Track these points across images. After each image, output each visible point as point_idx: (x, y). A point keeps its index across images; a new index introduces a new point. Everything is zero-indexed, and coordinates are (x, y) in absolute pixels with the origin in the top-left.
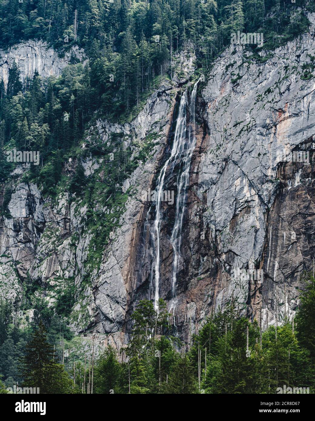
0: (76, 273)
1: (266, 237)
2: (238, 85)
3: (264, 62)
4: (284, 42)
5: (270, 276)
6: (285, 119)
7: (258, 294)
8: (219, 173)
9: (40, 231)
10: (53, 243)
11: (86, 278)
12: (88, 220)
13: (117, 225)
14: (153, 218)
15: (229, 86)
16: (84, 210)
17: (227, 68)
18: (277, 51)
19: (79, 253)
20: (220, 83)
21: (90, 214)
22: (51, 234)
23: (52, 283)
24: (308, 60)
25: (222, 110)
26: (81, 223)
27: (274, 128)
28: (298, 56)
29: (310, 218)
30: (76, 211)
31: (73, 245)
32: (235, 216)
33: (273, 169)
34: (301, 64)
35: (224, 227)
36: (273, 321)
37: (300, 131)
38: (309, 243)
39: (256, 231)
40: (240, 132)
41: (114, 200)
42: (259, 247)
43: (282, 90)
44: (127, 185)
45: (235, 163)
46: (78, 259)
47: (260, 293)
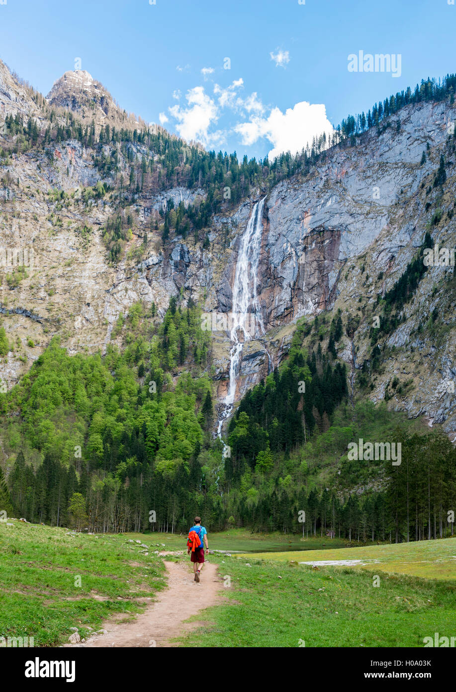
1: (299, 271)
2: (285, 200)
3: (298, 190)
4: (308, 181)
5: (301, 289)
6: (308, 216)
7: (295, 297)
8: (276, 240)
15: (280, 201)
17: (279, 193)
18: (304, 185)
20: (275, 199)
22: (194, 267)
24: (319, 190)
25: (277, 212)
27: (302, 221)
28: (314, 188)
29: (321, 262)
32: (283, 260)
33: (302, 240)
34: (316, 191)
35: (278, 266)
36: (305, 309)
37: (316, 222)
38: (321, 274)
39: (294, 268)
40: (287, 222)
41: (224, 251)
42: (296, 275)
43: (307, 203)
44: (231, 245)
45: (284, 236)
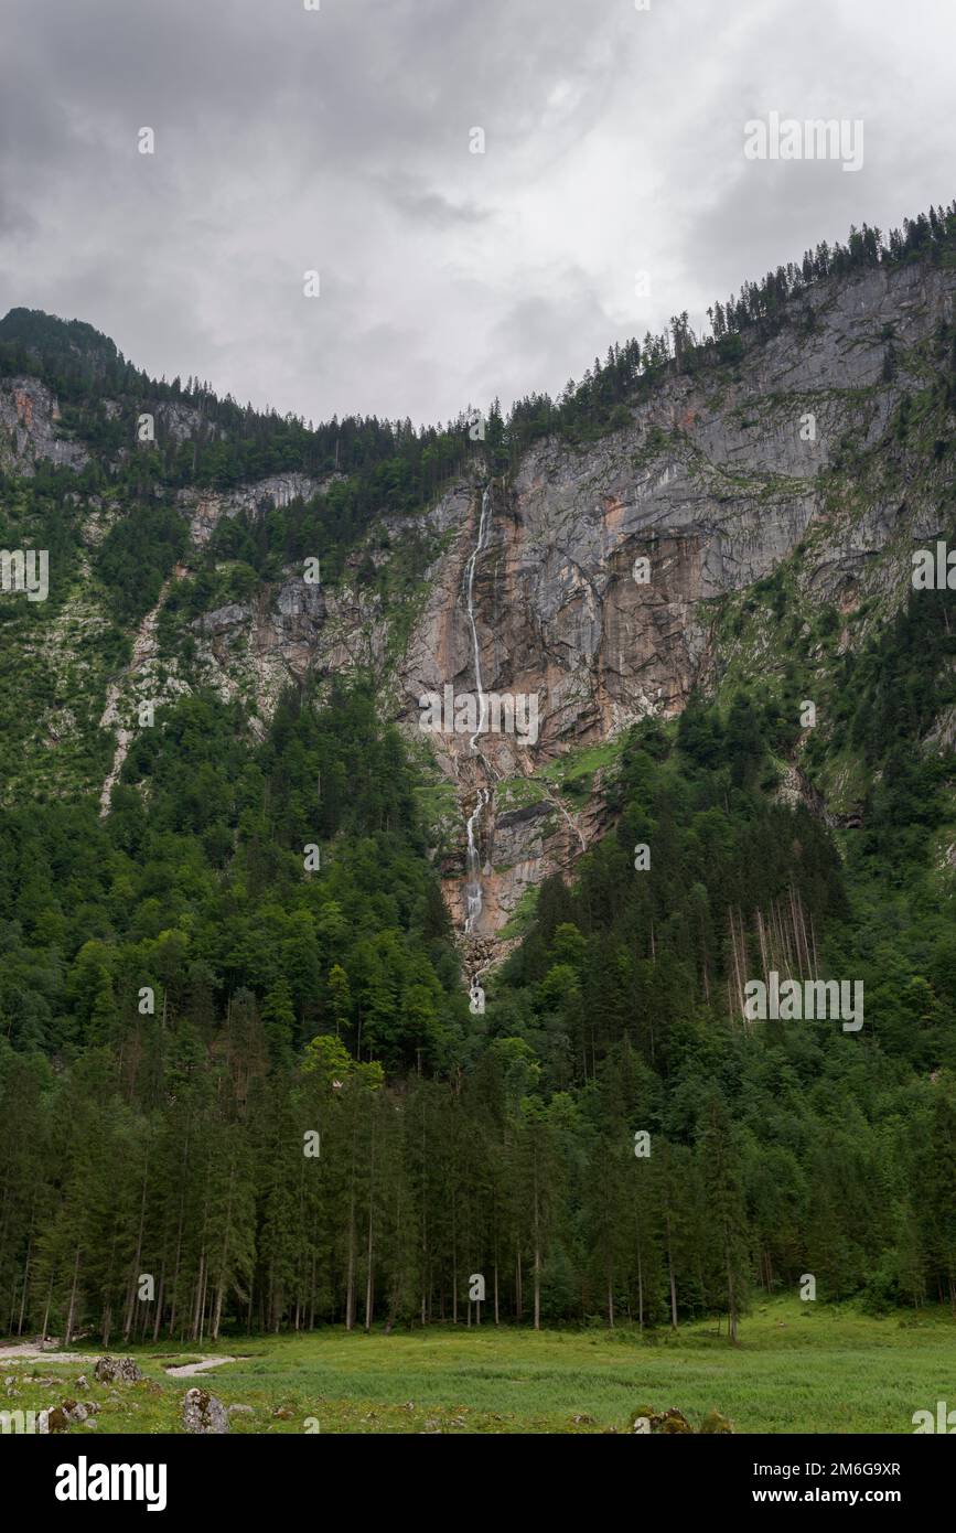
0: (373, 661)
1: (603, 630)
2: (557, 474)
3: (586, 453)
4: (608, 434)
5: (615, 669)
6: (616, 508)
7: (601, 689)
8: (543, 561)
9: (318, 626)
10: (340, 633)
11: (390, 663)
12: (383, 608)
13: (422, 610)
14: (465, 607)
15: (543, 478)
16: (377, 597)
17: (540, 460)
18: (600, 442)
19: (373, 640)
20: (532, 475)
21: (385, 603)
22: (337, 624)
23: (343, 672)
25: (538, 501)
26: (375, 610)
27: (602, 518)
28: (624, 448)
29: (657, 609)
30: (367, 599)
31: (366, 634)
32: (564, 607)
33: (605, 560)
34: (629, 455)
35: (551, 618)
37: (636, 519)
38: (661, 633)
39: (593, 623)
40: (564, 520)
41: (415, 588)
42: (597, 640)
43: (611, 478)
44: (429, 573)
45: (561, 551)
46: (374, 648)
47: (604, 688)
